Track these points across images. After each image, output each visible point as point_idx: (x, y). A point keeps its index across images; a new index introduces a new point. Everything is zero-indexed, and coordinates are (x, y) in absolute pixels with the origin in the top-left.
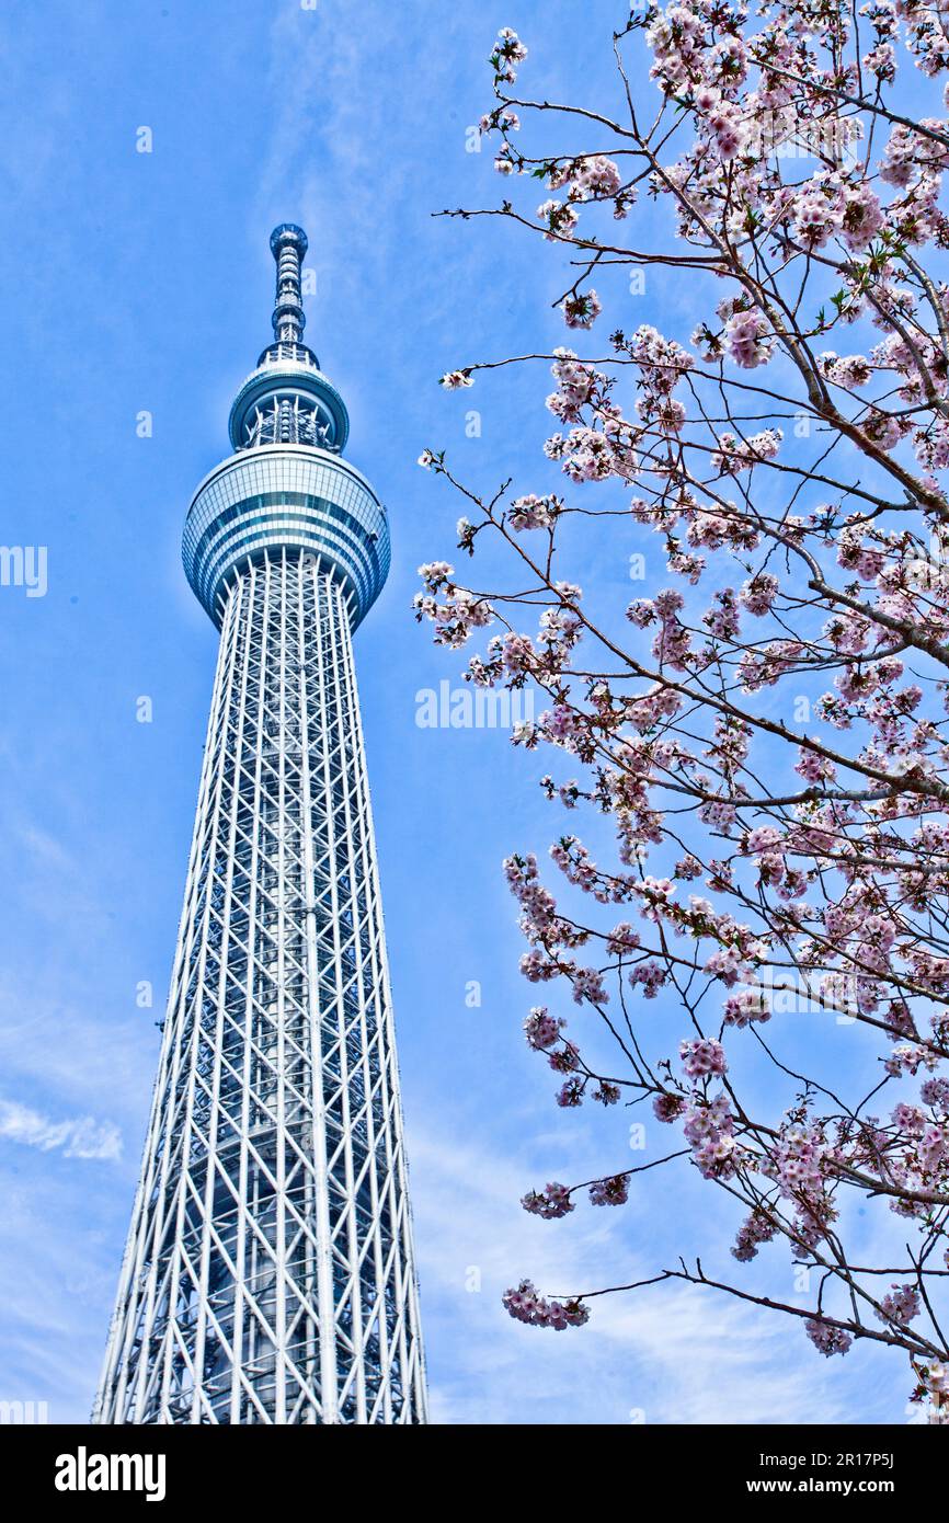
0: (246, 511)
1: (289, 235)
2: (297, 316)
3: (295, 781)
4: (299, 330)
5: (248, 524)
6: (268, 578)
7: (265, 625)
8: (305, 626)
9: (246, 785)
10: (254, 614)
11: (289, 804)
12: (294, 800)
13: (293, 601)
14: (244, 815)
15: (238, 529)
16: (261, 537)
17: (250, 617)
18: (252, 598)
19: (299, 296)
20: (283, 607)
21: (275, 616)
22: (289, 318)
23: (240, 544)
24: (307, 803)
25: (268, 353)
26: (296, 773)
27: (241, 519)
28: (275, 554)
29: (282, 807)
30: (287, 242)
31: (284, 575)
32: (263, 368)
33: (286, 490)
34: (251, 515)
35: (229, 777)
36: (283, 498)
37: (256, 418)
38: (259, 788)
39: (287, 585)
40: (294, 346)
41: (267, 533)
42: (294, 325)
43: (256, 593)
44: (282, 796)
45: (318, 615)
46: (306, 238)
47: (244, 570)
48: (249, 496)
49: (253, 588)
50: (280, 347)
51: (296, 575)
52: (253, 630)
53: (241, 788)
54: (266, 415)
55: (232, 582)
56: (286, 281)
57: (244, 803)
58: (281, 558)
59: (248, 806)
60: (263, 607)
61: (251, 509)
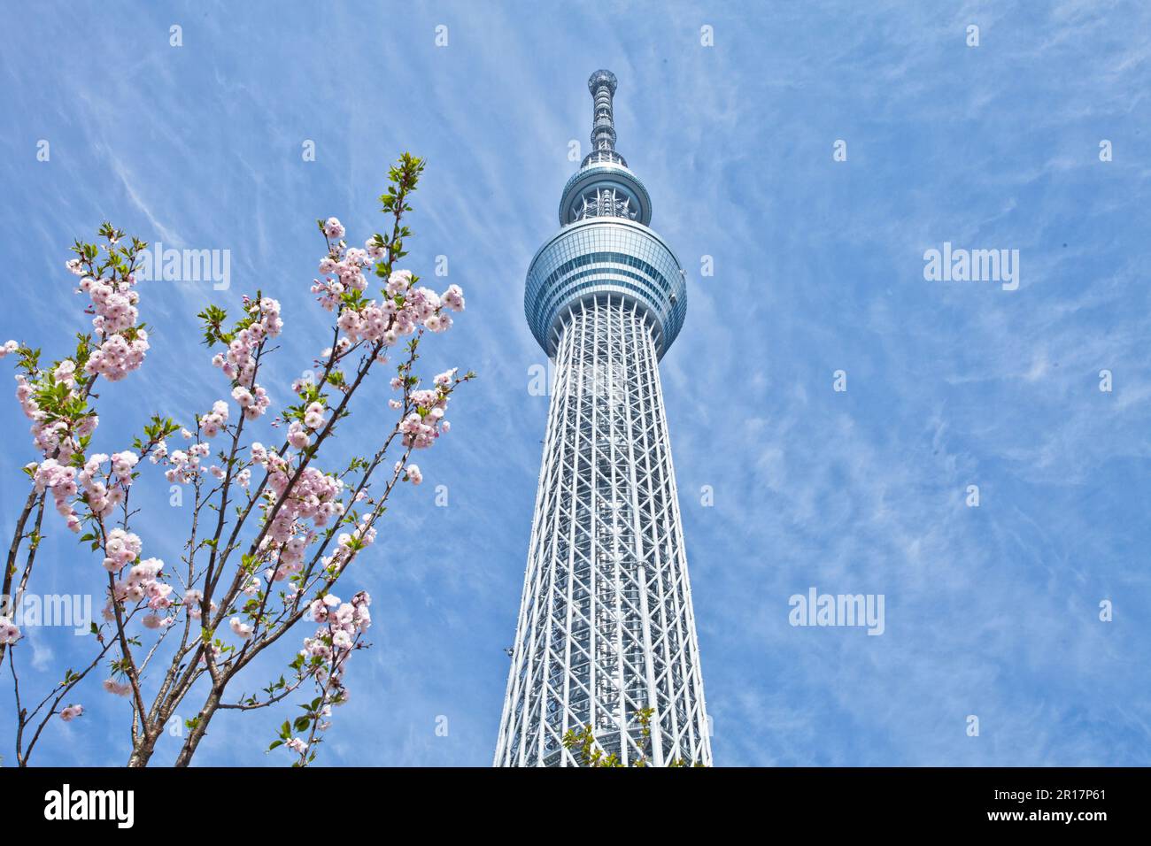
0: (580, 265)
1: (604, 78)
2: (611, 134)
3: (623, 465)
4: (611, 143)
5: (581, 275)
6: (596, 316)
7: (596, 351)
8: (627, 353)
9: (584, 467)
10: (586, 342)
11: (619, 483)
12: (622, 481)
13: (617, 335)
14: (583, 490)
15: (574, 278)
16: (591, 285)
17: (583, 343)
18: (584, 331)
19: (611, 120)
20: (609, 338)
21: (603, 344)
22: (605, 135)
23: (576, 289)
24: (634, 485)
25: (590, 160)
26: (624, 460)
27: (576, 271)
28: (602, 300)
29: (614, 485)
30: (602, 83)
31: (609, 315)
32: (586, 168)
33: (612, 251)
34: (585, 268)
35: (570, 461)
36: (610, 257)
37: (582, 203)
38: (595, 469)
39: (612, 322)
40: (611, 155)
41: (597, 282)
42: (608, 141)
43: (587, 327)
44: (614, 477)
45: (636, 345)
46: (616, 81)
47: (577, 310)
48: (583, 254)
49: (584, 323)
50: (600, 154)
51: (619, 315)
52: (585, 353)
53: (579, 469)
54: (589, 201)
55: (567, 318)
56: (602, 110)
57: (583, 480)
58: (607, 302)
59: (587, 483)
60: (593, 337)
61: (584, 264)
